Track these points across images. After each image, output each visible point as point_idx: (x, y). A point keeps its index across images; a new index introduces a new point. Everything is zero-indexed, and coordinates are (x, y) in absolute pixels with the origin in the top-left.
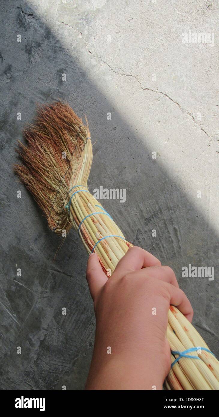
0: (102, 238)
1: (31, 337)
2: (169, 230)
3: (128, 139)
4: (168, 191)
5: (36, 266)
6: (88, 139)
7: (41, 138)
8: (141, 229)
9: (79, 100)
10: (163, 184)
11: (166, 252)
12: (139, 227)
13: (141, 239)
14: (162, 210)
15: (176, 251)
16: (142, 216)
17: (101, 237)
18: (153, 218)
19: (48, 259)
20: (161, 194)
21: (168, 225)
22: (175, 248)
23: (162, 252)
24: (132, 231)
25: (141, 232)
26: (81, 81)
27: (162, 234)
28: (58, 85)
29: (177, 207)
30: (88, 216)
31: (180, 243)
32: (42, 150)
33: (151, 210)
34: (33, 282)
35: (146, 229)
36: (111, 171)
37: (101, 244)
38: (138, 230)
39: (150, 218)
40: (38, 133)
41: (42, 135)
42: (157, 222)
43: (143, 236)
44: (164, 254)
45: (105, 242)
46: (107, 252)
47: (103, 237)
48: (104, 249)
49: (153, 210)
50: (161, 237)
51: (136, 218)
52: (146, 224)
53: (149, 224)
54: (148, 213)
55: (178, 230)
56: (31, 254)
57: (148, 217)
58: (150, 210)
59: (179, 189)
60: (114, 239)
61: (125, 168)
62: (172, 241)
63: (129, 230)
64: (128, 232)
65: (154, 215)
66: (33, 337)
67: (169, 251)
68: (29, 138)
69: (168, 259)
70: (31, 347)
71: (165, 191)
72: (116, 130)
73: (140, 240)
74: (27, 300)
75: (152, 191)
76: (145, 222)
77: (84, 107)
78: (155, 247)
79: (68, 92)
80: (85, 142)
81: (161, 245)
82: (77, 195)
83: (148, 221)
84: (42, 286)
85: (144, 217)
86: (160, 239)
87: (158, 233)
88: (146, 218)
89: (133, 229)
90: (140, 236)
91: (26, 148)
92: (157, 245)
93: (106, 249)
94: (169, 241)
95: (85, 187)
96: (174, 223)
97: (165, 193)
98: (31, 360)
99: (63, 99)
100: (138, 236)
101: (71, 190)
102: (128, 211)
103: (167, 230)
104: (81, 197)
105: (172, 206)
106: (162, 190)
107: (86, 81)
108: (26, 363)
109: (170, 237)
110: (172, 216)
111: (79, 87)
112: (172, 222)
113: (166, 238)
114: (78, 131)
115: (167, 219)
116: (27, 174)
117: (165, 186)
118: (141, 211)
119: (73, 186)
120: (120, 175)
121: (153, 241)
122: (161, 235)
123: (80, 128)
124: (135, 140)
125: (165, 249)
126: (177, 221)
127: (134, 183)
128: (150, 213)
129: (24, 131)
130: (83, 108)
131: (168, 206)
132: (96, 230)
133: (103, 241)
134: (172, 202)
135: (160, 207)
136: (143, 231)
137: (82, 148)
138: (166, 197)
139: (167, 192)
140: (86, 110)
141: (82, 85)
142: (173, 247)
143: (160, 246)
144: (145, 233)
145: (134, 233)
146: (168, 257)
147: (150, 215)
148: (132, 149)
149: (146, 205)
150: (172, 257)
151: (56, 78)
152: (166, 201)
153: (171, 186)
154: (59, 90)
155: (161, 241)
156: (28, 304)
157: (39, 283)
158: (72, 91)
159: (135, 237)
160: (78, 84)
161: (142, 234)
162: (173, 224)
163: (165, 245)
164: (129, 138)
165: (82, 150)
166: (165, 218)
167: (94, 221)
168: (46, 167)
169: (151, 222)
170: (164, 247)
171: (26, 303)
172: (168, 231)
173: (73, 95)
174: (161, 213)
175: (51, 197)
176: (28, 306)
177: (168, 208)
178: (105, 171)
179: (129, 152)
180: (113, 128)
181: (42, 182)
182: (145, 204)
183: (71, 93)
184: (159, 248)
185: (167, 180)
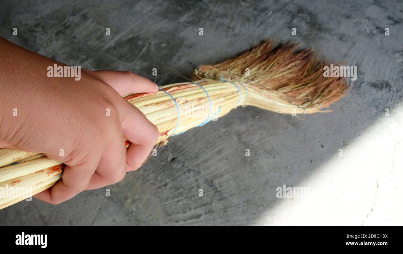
0: (177, 102)
1: (90, 60)
2: (199, 209)
3: (310, 161)
4: (247, 209)
5: (162, 63)
6: (304, 110)
7: (304, 67)
8: (201, 175)
9: (354, 105)
10: (256, 203)
11: (173, 204)
12: (203, 173)
13: (189, 175)
14: (223, 201)
15: (173, 216)
16: (216, 177)
17: (179, 102)
18: (213, 190)
19: (169, 75)
20: (243, 199)
21: (204, 207)
22: (177, 216)
23: (173, 199)
24: (198, 165)
25: (197, 175)
26: (378, 108)
27: (193, 201)
28: (370, 82)
29: (227, 219)
30: (208, 94)
31: (183, 221)
32: (289, 66)
33: (223, 188)
34: (145, 61)
35: (200, 181)
36: (269, 141)
37: (169, 100)
38: (199, 172)
39: (214, 186)
40: (309, 64)
41: (308, 67)
42: (208, 194)
43: (193, 177)
44: (170, 202)
45: (171, 105)
46: (157, 104)
47: (178, 104)
48: (163, 102)
49: (223, 190)
50: (191, 198)
51: (213, 169)
52: (206, 181)
53: (206, 184)
54: (219, 183)
55: (199, 220)
56: (175, 58)
57: (214, 184)
58: (223, 186)
59: (250, 222)
60: (175, 117)
61: (274, 158)
62: (185, 212)
63: (199, 161)
64: (197, 160)
65: (218, 191)
66: (89, 63)
67: (173, 207)
68: (303, 54)
69: (163, 207)
70: (79, 60)
71: (247, 205)
72: (320, 148)
73: (187, 173)
74: (128, 56)
75: (247, 189)
76: (209, 181)
77: (346, 111)
78: (178, 191)
79: (362, 94)
80: (300, 106)
81: (181, 198)
82: (236, 89)
83: (210, 183)
84: (141, 70)
85: (214, 179)
86: (188, 197)
87: (195, 195)
88: (214, 181)
89: (200, 166)
90: (192, 174)
91: (292, 51)
92: (181, 194)
93: (161, 103)
94: (186, 209)
95: (245, 101)
96: (208, 215)
97: (244, 206)
98: (67, 61)
99: (353, 88)
100: (192, 171)
101: (242, 84)
102: (222, 161)
103: (198, 205)
104: (233, 93)
105: (228, 213)
106: (248, 202)
107: (379, 113)
108: (65, 56)
109: (190, 209)
110: (215, 214)
111: (370, 106)
112: (209, 212)
113: (189, 205)
114: (314, 101)
115: (212, 206)
116: (262, 52)
117: (254, 205)
118: (222, 176)
119: (247, 88)
120: (265, 151)
121: (186, 189)
122: (193, 199)
123: (318, 103)
124: (309, 170)
125: (176, 203)
126: (210, 220)
127: (255, 168)
128: (219, 186)
129: (311, 49)
130: (344, 110)
131: (228, 208)
132: (188, 99)
133: (173, 103)
134: (233, 213)
135: (227, 198)
136: (198, 177)
137: (292, 103)
138: (240, 206)
139: (245, 208)
140: (342, 114)
141: (374, 108)
142: (178, 213)
143: (179, 197)
144: (195, 180)
145: (196, 166)
146: (166, 207)
147: (217, 186)
148: (298, 166)
149: (229, 182)
150: (166, 211)
151: (379, 80)
152: (234, 206)
153: (254, 213)
154: (363, 84)
155: (185, 198)
156: (123, 57)
157: (144, 67)
158: (364, 98)
159: (190, 168)
160: (374, 104)
161: (195, 176)
162: (206, 213)
163: (180, 203)
164: (312, 163)
165: (290, 102)
166: (213, 204)
167: (201, 99)
168: (270, 68)
169: (209, 187)
170: (178, 201)
171: (124, 55)
172: (197, 208)
173: (359, 99)
174: (220, 200)
175: (236, 70)
176: (121, 57)
177: (226, 208)
178: (269, 134)
179: (294, 162)
180: (323, 144)
181: (253, 63)
182: (230, 180)
183: (361, 96)
184: (178, 197)
185: (261, 208)
